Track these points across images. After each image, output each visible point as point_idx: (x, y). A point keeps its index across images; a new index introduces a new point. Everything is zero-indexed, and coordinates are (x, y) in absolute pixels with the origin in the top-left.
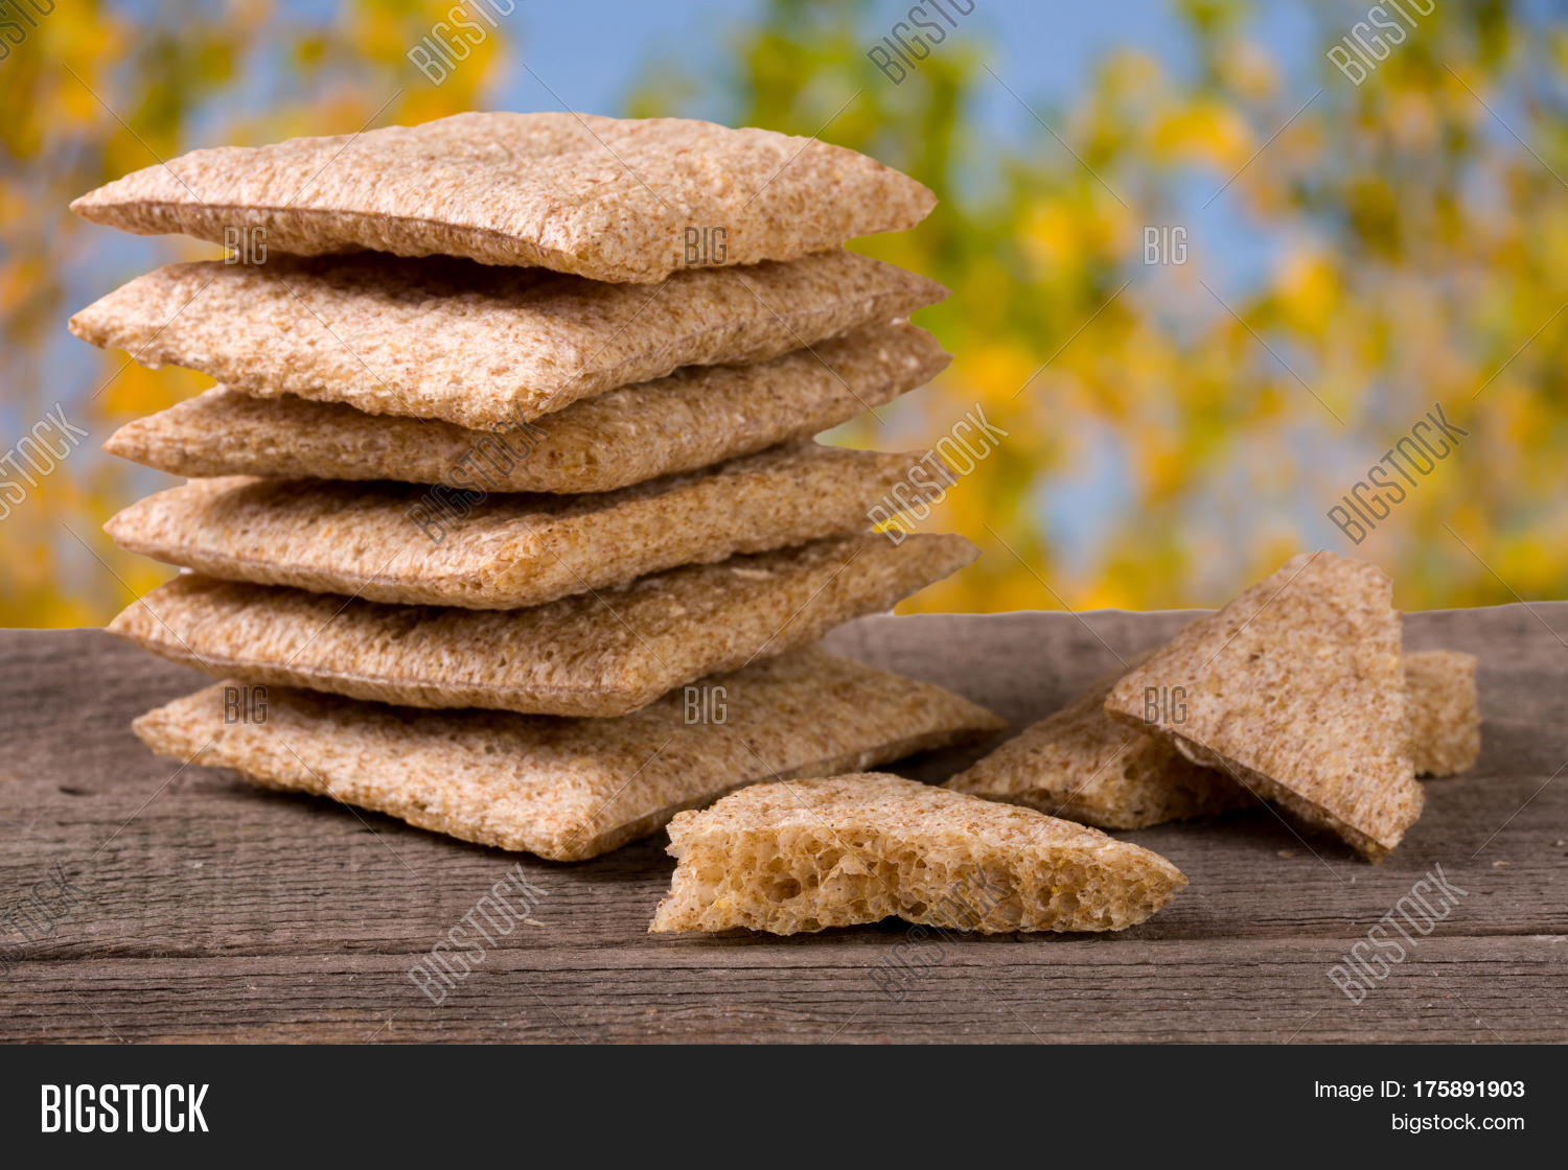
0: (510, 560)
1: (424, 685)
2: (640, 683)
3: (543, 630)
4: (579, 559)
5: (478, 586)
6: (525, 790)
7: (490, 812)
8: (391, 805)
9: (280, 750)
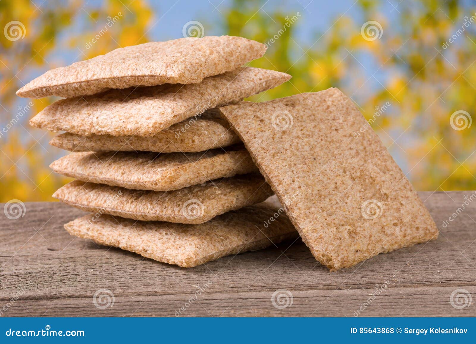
0: (166, 177)
1: (143, 214)
2: (205, 214)
3: (178, 198)
4: (187, 177)
5: (157, 184)
6: (176, 246)
7: (165, 253)
8: (137, 250)
9: (106, 234)
